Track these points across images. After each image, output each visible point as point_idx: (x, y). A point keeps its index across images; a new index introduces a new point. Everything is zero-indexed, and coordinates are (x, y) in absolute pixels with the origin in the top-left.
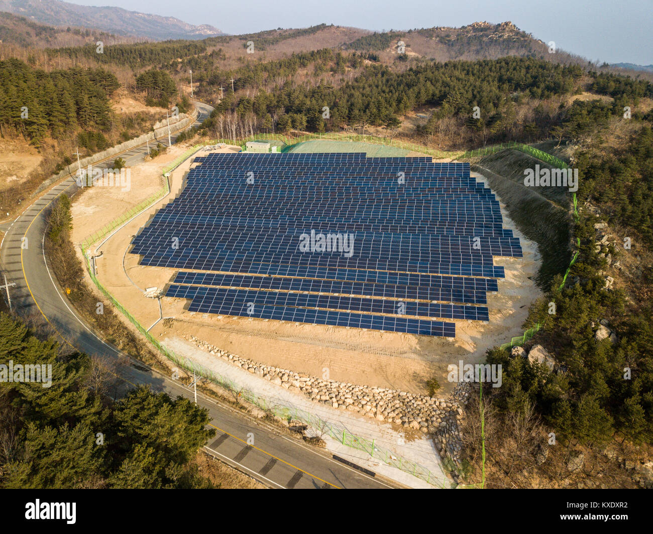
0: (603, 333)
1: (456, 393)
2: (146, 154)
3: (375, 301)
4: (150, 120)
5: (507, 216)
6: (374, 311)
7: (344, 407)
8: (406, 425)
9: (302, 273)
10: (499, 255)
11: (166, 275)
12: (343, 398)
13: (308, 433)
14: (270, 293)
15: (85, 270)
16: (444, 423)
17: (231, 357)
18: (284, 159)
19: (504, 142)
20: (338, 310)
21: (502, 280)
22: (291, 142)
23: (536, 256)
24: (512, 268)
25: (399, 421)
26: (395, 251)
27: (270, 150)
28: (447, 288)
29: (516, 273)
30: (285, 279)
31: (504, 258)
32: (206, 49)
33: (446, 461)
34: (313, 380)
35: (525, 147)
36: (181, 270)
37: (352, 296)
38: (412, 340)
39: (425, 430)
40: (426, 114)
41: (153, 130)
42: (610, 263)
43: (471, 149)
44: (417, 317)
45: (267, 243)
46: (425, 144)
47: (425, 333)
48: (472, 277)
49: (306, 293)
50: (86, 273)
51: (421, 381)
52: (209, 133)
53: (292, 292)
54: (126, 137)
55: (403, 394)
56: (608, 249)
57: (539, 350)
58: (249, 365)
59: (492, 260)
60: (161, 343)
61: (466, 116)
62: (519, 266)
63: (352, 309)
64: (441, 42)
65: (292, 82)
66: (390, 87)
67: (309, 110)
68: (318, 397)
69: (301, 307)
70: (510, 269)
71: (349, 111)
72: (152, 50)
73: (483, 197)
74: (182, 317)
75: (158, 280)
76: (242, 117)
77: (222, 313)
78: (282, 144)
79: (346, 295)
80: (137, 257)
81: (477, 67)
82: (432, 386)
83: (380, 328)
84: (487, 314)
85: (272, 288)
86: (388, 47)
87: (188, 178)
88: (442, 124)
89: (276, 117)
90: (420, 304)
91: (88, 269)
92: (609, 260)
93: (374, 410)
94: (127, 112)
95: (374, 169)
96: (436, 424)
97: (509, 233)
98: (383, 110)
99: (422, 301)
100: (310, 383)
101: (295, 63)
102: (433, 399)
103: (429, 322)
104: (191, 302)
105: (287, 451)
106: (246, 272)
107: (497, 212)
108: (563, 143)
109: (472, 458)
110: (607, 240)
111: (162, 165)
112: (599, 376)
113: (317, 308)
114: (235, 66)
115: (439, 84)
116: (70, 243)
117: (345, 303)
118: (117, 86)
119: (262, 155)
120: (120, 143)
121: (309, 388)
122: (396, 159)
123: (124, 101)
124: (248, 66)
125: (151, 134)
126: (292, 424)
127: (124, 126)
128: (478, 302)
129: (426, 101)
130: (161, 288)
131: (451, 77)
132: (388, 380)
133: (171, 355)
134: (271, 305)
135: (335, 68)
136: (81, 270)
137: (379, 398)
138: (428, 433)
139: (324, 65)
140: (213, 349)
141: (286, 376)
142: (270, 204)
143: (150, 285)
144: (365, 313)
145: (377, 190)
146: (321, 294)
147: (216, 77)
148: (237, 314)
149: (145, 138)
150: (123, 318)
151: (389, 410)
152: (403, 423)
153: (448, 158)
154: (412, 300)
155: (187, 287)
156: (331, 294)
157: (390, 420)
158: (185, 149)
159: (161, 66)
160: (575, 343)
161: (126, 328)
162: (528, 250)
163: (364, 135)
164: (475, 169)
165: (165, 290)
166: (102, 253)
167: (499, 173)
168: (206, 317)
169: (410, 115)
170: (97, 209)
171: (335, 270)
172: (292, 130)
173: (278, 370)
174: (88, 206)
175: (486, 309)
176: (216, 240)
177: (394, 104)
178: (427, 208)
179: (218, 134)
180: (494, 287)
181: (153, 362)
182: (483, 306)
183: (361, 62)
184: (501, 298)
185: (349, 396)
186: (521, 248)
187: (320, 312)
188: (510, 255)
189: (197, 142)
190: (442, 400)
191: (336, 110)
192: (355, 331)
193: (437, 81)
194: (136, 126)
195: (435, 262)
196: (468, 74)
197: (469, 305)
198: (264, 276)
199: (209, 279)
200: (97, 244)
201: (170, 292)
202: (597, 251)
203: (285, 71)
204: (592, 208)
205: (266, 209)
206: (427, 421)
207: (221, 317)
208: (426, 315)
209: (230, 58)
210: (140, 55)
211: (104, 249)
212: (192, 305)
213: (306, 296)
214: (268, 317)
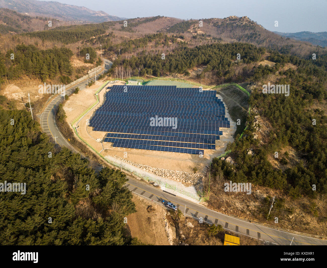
0: (250, 153)
1: (203, 172)
2: (86, 85)
3: (177, 143)
4: (87, 69)
5: (228, 112)
6: (177, 146)
7: (166, 177)
8: (186, 182)
9: (152, 133)
10: (222, 127)
11: (103, 134)
12: (166, 174)
13: (155, 184)
14: (141, 140)
15: (74, 132)
16: (198, 181)
17: (129, 162)
18: (144, 88)
19: (230, 82)
20: (165, 146)
21: (222, 136)
22: (146, 80)
23: (235, 127)
24: (225, 131)
25: (184, 181)
26: (185, 125)
27: (138, 83)
28: (202, 139)
29: (227, 133)
30: (146, 136)
31: (223, 128)
32: (105, 32)
33: (198, 192)
34: (156, 169)
35: (237, 85)
36: (108, 132)
37: (170, 141)
38: (189, 156)
39: (192, 184)
40: (201, 68)
41: (88, 74)
42: (258, 130)
43: (218, 84)
44: (191, 148)
45: (139, 123)
46: (200, 82)
47: (194, 153)
48: (211, 135)
49: (154, 140)
50: (74, 134)
51: (192, 169)
52: (112, 75)
53: (149, 140)
54: (78, 77)
55: (186, 173)
56: (257, 125)
57: (229, 158)
58: (135, 164)
59: (219, 129)
60: (105, 157)
61: (217, 70)
62: (229, 131)
63: (169, 146)
64: (214, 26)
65: (146, 51)
66: (187, 56)
67: (153, 67)
68: (158, 174)
69: (152, 145)
70: (225, 132)
71: (170, 68)
72: (81, 33)
73: (220, 105)
74: (111, 149)
75: (100, 136)
76: (125, 69)
77: (125, 147)
78: (142, 81)
79: (168, 141)
80: (91, 128)
81: (223, 47)
82: (195, 170)
83: (179, 152)
84: (215, 147)
85: (142, 139)
86: (189, 28)
87: (106, 96)
88: (207, 74)
89: (139, 69)
90: (193, 144)
91: (75, 132)
92: (257, 129)
93: (176, 178)
94: (77, 66)
95: (179, 93)
96: (196, 182)
97: (226, 119)
98: (184, 67)
99: (194, 143)
100: (155, 170)
101: (146, 40)
102: (195, 174)
103: (195, 150)
104: (113, 144)
105: (149, 189)
106: (132, 133)
107: (224, 111)
108: (250, 84)
109: (206, 190)
110: (258, 122)
111: (94, 90)
112: (245, 165)
113: (157, 146)
114: (119, 42)
115: (207, 56)
116: (66, 123)
117: (167, 144)
118: (72, 54)
119: (135, 86)
120: (75, 80)
121: (155, 171)
122: (188, 89)
123: (75, 61)
124: (125, 41)
125: (87, 75)
126: (150, 182)
127: (76, 73)
128: (212, 143)
129: (201, 63)
130: (102, 139)
131: (212, 52)
132: (181, 169)
133: (109, 161)
134: (141, 144)
135: (164, 43)
136: (73, 133)
137: (178, 174)
138: (193, 185)
139: (160, 41)
140: (122, 159)
141: (147, 167)
142: (139, 107)
143: (98, 138)
144: (174, 147)
145: (180, 102)
146: (159, 141)
147: (112, 47)
148: (130, 148)
149: (85, 77)
150: (91, 149)
151: (181, 178)
152: (185, 182)
153: (209, 89)
154: (190, 143)
155: (111, 139)
156: (162, 141)
157: (181, 181)
158: (102, 82)
159: (86, 40)
160: (239, 155)
161: (92, 152)
162: (233, 125)
163: (176, 78)
164: (218, 93)
165: (103, 139)
166: (78, 126)
167: (227, 95)
168: (119, 149)
169: (195, 69)
170: (73, 109)
171: (164, 132)
172: (146, 75)
173: (145, 166)
174: (69, 108)
175: (215, 146)
176: (120, 121)
177: (188, 65)
178: (198, 109)
179: (115, 75)
180: (218, 138)
181: (103, 163)
182: (214, 144)
183: (176, 40)
184: (220, 142)
185: (168, 173)
186: (230, 125)
187: (158, 147)
188: (226, 127)
189: (107, 80)
190: (198, 174)
191: (164, 67)
192: (170, 153)
193: (206, 54)
194: (81, 72)
195: (199, 130)
196: (219, 51)
197: (210, 144)
198: (139, 134)
199: (119, 136)
200: (76, 123)
201: (105, 140)
202: (254, 126)
203: (142, 44)
204: (255, 110)
205: (138, 110)
206: (193, 181)
207: (124, 149)
208: (194, 147)
209: (117, 37)
210: (76, 35)
211: (79, 125)
212: (114, 145)
213: (154, 141)
214: (141, 149)
